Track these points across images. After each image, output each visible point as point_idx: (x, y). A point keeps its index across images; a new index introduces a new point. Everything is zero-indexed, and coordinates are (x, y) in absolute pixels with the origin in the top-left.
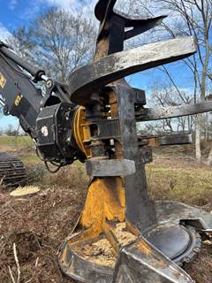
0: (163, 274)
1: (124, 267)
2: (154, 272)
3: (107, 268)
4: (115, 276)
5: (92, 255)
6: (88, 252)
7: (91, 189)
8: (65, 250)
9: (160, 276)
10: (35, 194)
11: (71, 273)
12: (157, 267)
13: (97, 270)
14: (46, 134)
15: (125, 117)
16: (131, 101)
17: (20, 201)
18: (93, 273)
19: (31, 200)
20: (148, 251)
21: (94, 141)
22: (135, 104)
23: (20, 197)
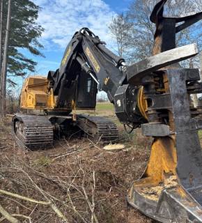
0: (189, 211)
1: (165, 203)
2: (183, 208)
3: (154, 202)
4: (158, 208)
5: (147, 193)
6: (145, 191)
7: (154, 147)
8: (132, 189)
9: (187, 212)
10: (121, 150)
11: (132, 203)
12: (186, 205)
13: (147, 202)
14: (120, 105)
15: (176, 92)
16: (183, 79)
17: (109, 154)
18: (145, 204)
19: (117, 154)
20: (183, 195)
21: (150, 111)
22: (187, 81)
23: (109, 151)
